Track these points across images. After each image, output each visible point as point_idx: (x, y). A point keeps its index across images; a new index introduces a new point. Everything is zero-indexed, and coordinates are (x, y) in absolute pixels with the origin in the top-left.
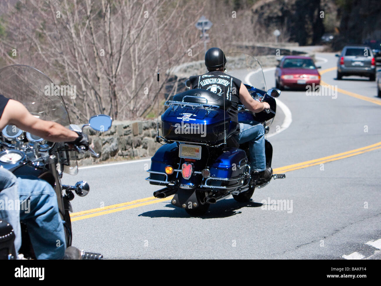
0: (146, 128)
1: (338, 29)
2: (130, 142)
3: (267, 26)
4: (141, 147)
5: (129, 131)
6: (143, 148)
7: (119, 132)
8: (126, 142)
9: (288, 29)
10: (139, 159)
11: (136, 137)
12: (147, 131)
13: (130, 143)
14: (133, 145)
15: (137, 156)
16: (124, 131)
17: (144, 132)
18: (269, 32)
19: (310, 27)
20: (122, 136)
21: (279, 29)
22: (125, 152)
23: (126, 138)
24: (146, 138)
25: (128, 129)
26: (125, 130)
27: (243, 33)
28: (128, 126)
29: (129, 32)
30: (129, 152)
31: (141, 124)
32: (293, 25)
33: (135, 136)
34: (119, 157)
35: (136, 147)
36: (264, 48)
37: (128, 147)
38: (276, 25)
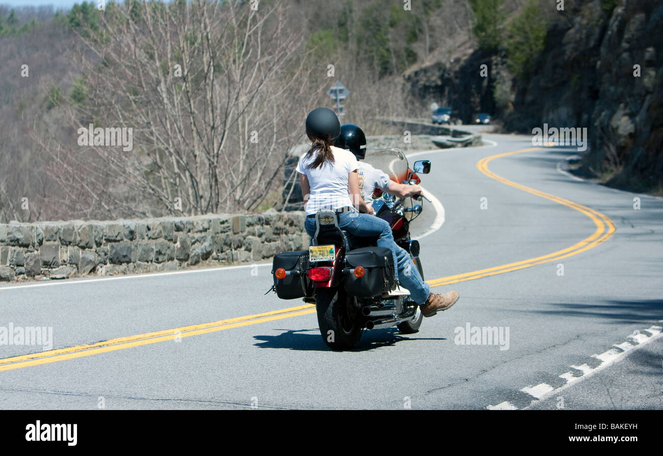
0: (250, 225)
1: (513, 103)
2: (228, 241)
3: (423, 97)
4: (243, 248)
5: (228, 227)
6: (245, 250)
7: (214, 228)
8: (223, 242)
9: (449, 103)
10: (239, 264)
11: (236, 236)
12: (251, 228)
13: (229, 243)
14: (232, 246)
15: (237, 260)
16: (220, 228)
17: (248, 229)
18: (424, 105)
19: (478, 100)
20: (218, 233)
21: (437, 102)
22: (221, 255)
23: (223, 236)
24: (250, 237)
25: (226, 225)
26: (223, 225)
27: (390, 105)
28: (227, 221)
29: (237, 99)
30: (227, 254)
31: (243, 219)
32: (455, 97)
33: (235, 234)
34: (213, 261)
35: (236, 249)
36: (416, 125)
37: (225, 248)
38: (434, 97)
